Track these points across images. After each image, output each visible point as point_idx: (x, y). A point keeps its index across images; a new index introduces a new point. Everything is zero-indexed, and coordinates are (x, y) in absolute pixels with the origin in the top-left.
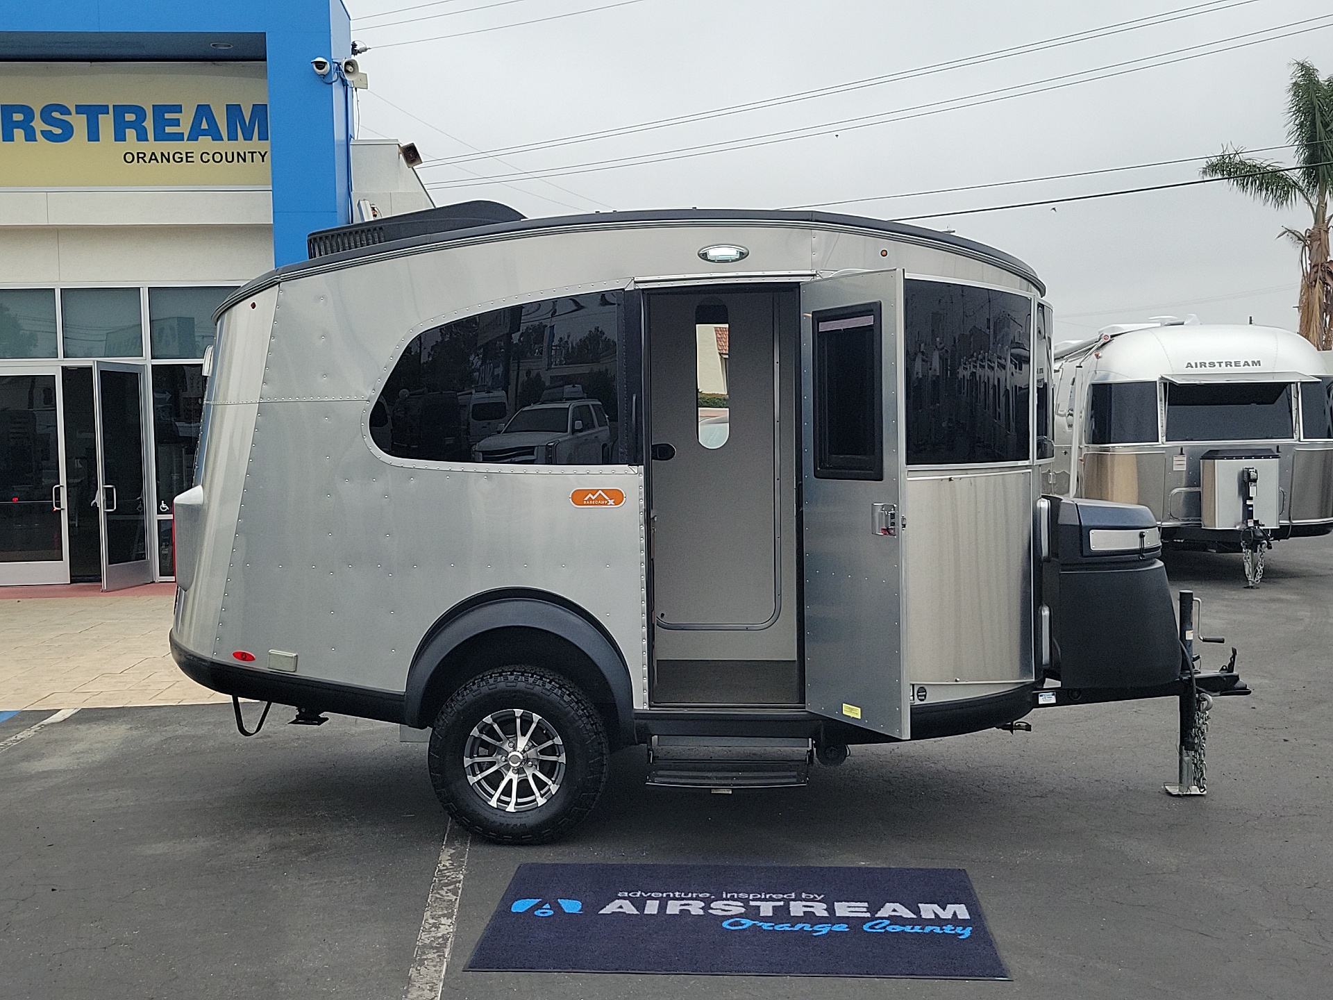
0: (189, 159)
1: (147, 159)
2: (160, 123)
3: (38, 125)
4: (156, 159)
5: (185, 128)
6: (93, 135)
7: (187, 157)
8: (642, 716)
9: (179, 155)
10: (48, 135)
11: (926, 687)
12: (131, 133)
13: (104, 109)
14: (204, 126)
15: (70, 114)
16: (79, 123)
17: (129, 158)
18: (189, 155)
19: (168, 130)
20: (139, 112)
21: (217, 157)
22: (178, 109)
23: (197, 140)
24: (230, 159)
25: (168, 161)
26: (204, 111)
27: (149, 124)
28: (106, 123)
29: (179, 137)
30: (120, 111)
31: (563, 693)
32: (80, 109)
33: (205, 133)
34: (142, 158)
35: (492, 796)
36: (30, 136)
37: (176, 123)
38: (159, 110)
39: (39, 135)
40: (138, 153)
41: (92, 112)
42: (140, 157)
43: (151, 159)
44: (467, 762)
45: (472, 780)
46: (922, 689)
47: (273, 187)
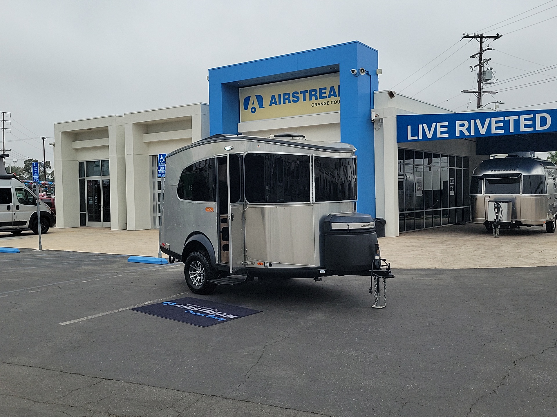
0: (328, 104)
1: (317, 105)
2: (321, 93)
3: (291, 98)
4: (320, 105)
5: (327, 94)
6: (304, 100)
7: (328, 103)
8: (217, 265)
9: (325, 103)
10: (294, 101)
11: (272, 263)
12: (313, 98)
13: (307, 91)
14: (332, 93)
15: (299, 94)
16: (301, 96)
17: (313, 105)
18: (328, 102)
19: (323, 95)
20: (315, 91)
21: (336, 102)
22: (325, 89)
23: (330, 97)
24: (339, 102)
25: (323, 105)
26: (332, 88)
27: (318, 94)
28: (307, 95)
29: (326, 97)
30: (311, 91)
31: (204, 258)
32: (301, 92)
33: (332, 95)
34: (316, 105)
35: (194, 281)
36: (289, 102)
37: (325, 93)
38: (321, 90)
39: (291, 101)
40: (315, 103)
41: (304, 93)
42: (316, 104)
43: (318, 105)
44: (190, 272)
45: (191, 277)
46: (270, 264)
47: (341, 111)
